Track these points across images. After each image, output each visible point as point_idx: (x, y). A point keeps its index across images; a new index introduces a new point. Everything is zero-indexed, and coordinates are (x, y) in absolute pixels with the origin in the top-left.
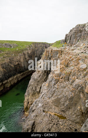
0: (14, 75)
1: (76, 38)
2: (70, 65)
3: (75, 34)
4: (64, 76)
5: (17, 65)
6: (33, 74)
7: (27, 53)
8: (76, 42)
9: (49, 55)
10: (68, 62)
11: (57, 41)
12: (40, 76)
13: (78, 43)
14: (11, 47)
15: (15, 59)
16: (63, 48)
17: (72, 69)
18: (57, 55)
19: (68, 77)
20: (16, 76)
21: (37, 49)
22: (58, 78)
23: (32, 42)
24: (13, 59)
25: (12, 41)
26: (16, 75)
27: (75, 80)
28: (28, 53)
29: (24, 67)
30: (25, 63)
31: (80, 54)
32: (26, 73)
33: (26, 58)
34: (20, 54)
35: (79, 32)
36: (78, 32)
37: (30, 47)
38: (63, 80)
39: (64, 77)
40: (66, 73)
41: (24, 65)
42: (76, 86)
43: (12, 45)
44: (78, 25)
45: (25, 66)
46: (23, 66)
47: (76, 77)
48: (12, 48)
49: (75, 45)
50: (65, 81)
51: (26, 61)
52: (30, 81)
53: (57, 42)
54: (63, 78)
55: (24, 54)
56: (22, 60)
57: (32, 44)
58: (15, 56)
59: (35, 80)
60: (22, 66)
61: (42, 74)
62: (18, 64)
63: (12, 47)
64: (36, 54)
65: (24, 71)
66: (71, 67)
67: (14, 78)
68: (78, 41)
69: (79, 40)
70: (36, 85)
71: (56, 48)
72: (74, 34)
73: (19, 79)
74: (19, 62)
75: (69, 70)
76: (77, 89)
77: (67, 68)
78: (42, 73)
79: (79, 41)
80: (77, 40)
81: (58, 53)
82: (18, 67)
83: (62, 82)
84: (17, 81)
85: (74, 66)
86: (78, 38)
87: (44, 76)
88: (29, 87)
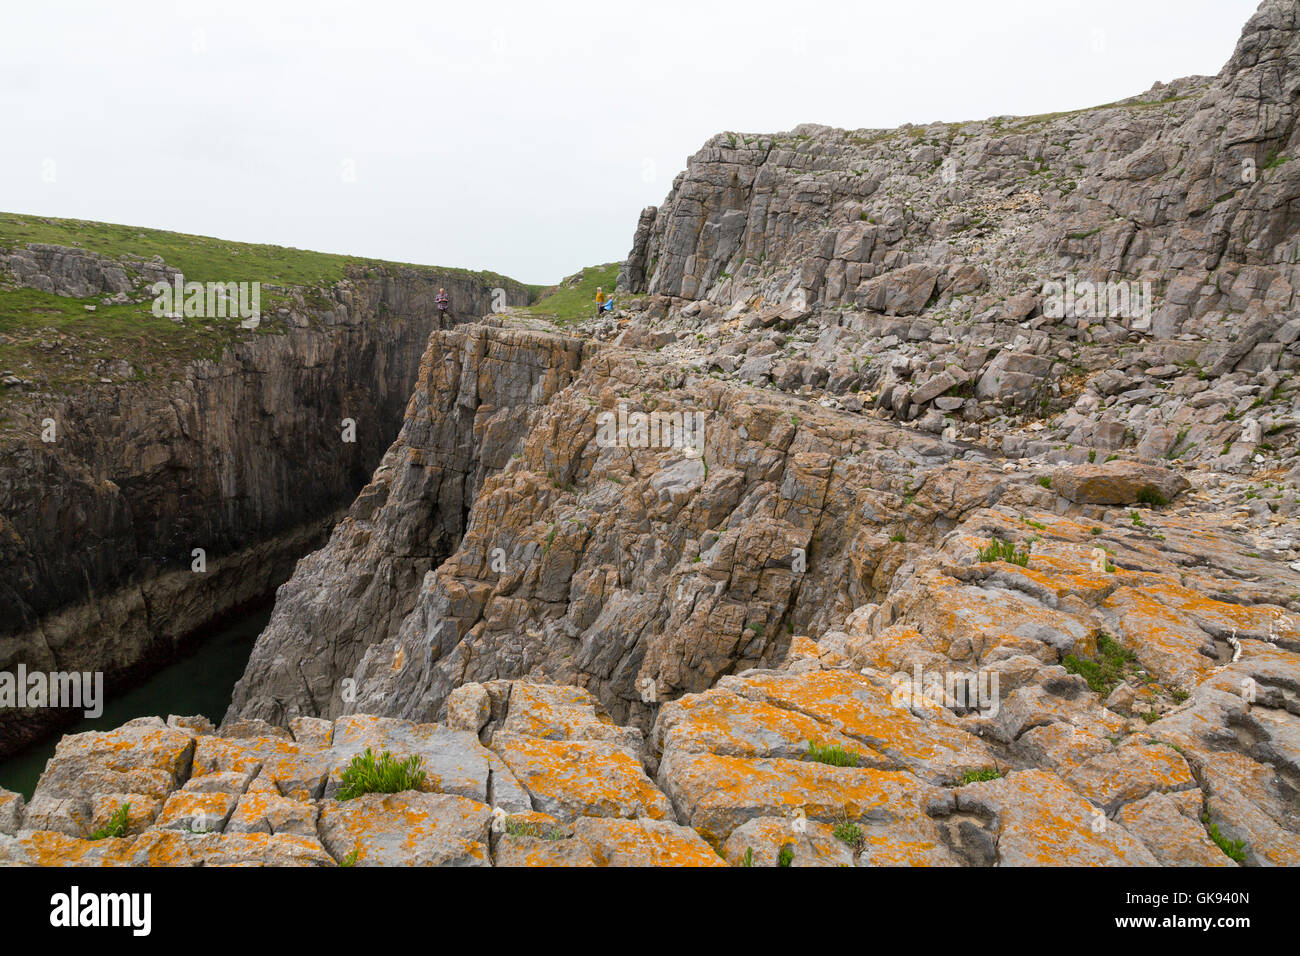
0: (111, 585)
1: (701, 246)
2: (599, 467)
3: (697, 208)
4: (533, 566)
5: (156, 476)
6: (302, 565)
7: (287, 360)
8: (705, 280)
9: (457, 378)
10: (576, 444)
11: (590, 265)
12: (365, 581)
13: (719, 287)
14: (107, 287)
15: (137, 416)
16: (599, 326)
17: (600, 508)
18: (532, 382)
19: (565, 577)
20: (134, 598)
21: (398, 326)
22: (480, 587)
23: (349, 260)
24: (115, 412)
25: (127, 233)
26: (140, 578)
27: (602, 603)
28: (293, 363)
29: (242, 496)
30: (256, 459)
31: (691, 380)
32: (260, 564)
33: (271, 408)
34: (204, 364)
35: (728, 195)
36: (718, 198)
37: (316, 302)
38: (519, 602)
39: (529, 579)
40: (551, 539)
41: (240, 474)
42: (597, 648)
43: (117, 273)
44: (718, 137)
45: (255, 491)
46: (228, 487)
47: (612, 575)
48: (121, 296)
49: (691, 307)
50: (535, 613)
51: (264, 439)
52: (269, 634)
53: (588, 273)
54: (519, 583)
55: (249, 369)
56: (219, 427)
57: (352, 277)
58: (140, 379)
59: (310, 624)
60: (217, 492)
61: (386, 563)
62: (174, 468)
63: (114, 291)
64: (387, 373)
65: (237, 546)
66: (602, 485)
67: (108, 618)
68: (720, 272)
69: (724, 265)
70: (317, 680)
71: (546, 324)
72: (687, 212)
73: (175, 631)
74: (178, 446)
75: (581, 516)
76: (609, 677)
77: (565, 496)
78: (390, 551)
79: (728, 269)
80: (713, 267)
81: (541, 369)
82: (170, 502)
83: (506, 626)
84: (148, 652)
85: (625, 477)
86: (721, 250)
87: (401, 583)
88: (248, 696)
